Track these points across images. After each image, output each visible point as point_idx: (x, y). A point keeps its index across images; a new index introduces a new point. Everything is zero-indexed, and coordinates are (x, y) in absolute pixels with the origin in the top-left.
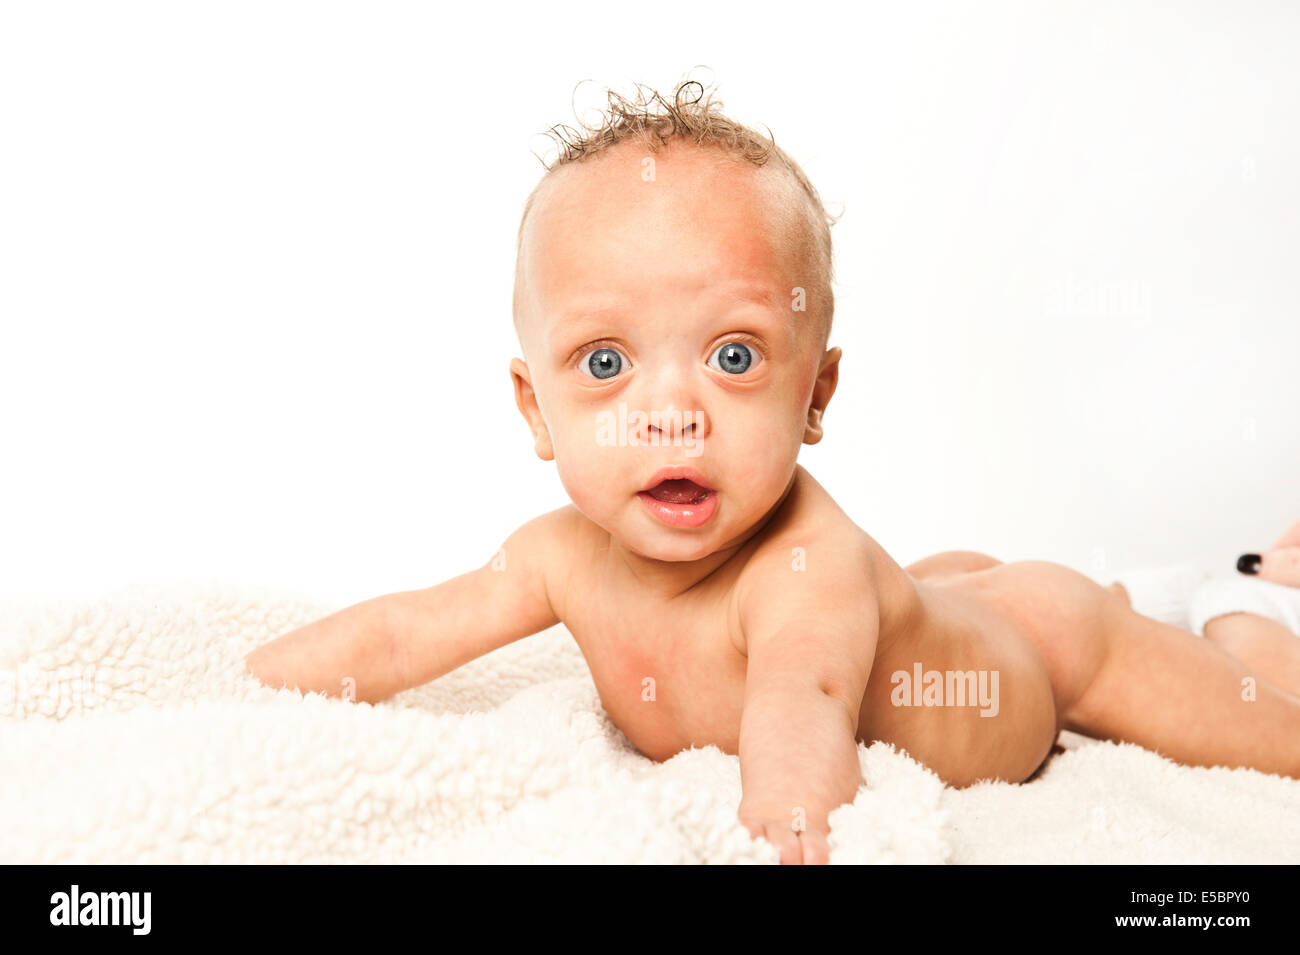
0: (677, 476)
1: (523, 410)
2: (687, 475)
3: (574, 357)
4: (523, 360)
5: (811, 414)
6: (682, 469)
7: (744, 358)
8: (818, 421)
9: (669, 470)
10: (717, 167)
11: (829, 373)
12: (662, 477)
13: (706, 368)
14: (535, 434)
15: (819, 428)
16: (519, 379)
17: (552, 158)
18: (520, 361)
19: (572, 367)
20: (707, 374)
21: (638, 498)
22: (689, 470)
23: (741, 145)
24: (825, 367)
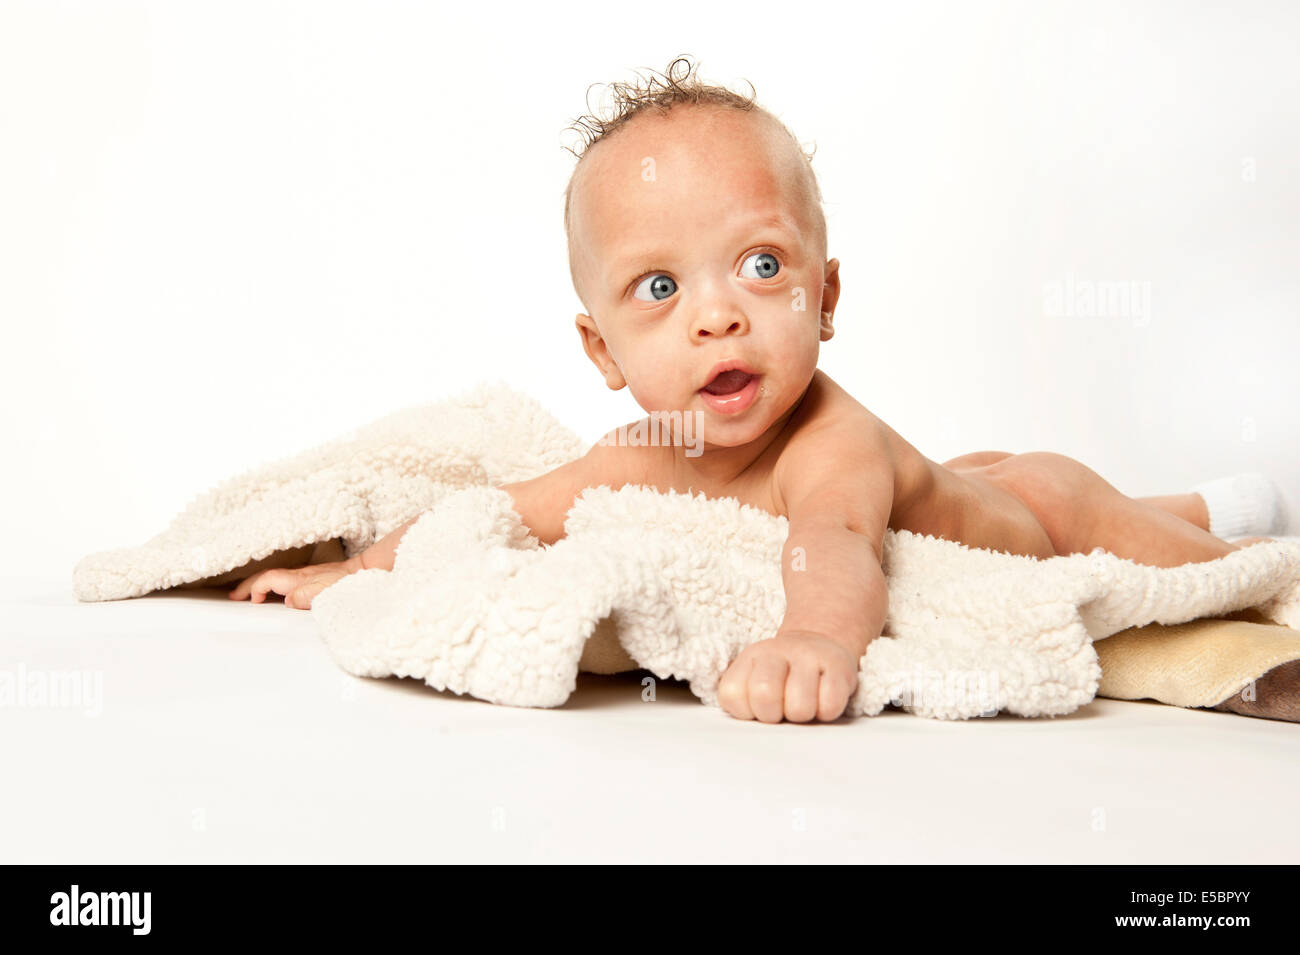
0: (729, 368)
1: (592, 356)
2: (737, 366)
3: (629, 290)
4: (587, 315)
5: (823, 317)
6: (732, 362)
7: (772, 266)
8: (829, 322)
9: (722, 364)
10: (715, 116)
11: (833, 281)
12: (717, 372)
13: (739, 279)
14: (604, 372)
15: (831, 327)
16: (584, 330)
17: (580, 148)
18: (584, 315)
19: (629, 298)
20: (740, 284)
21: (699, 396)
22: (737, 361)
23: (728, 100)
24: (829, 274)
